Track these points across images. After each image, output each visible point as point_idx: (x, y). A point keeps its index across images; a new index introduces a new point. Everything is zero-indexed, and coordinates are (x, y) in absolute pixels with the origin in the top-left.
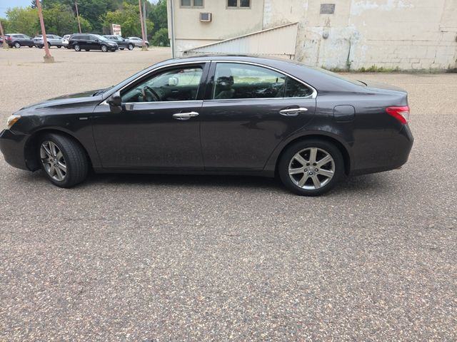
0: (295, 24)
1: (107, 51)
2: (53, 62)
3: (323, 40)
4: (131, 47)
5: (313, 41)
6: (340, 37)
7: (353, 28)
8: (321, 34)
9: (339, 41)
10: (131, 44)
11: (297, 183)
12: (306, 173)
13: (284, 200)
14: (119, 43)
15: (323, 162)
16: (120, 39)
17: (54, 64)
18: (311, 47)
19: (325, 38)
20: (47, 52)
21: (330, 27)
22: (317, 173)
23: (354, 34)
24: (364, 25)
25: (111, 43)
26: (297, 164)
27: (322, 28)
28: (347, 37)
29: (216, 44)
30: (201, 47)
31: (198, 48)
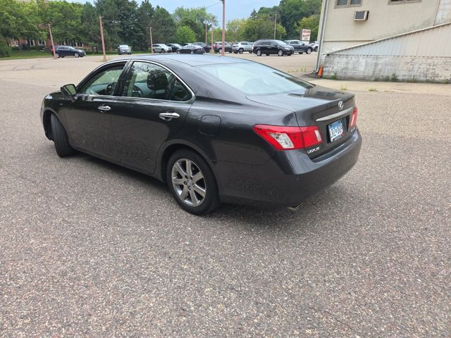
4: (309, 51)
12: (185, 186)
14: (299, 48)
22: (194, 189)
25: (288, 47)
29: (364, 45)
30: (346, 50)
31: (342, 51)
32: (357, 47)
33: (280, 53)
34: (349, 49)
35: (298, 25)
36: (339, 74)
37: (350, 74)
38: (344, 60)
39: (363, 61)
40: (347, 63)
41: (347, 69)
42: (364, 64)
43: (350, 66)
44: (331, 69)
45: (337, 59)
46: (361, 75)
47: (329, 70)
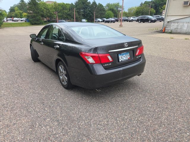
2: (122, 27)
17: (122, 28)
20: (121, 23)
29: (185, 18)
30: (177, 19)
31: (175, 20)
32: (183, 18)
34: (179, 19)
35: (162, 8)
36: (173, 31)
37: (179, 31)
38: (176, 24)
39: (186, 25)
41: (178, 29)
42: (186, 26)
43: (179, 27)
44: (169, 28)
45: (173, 24)
46: (185, 31)
47: (168, 29)
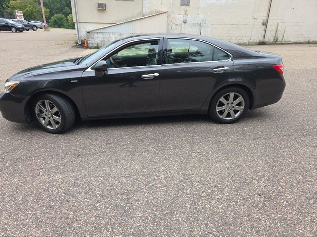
0: (166, 13)
1: (16, 32)
3: (183, 24)
4: (35, 28)
5: (177, 25)
6: (194, 22)
7: (201, 16)
8: (182, 19)
9: (194, 25)
10: (35, 26)
11: (221, 116)
12: (227, 110)
13: (215, 128)
14: (25, 25)
15: (237, 101)
16: (26, 22)
18: (176, 29)
19: (185, 22)
21: (187, 15)
22: (234, 109)
23: (203, 20)
24: (209, 14)
25: (19, 25)
26: (222, 104)
27: (182, 16)
28: (199, 22)
29: (111, 26)
30: (100, 29)
31: (98, 29)
32: (107, 27)
33: (14, 30)
34: (103, 28)
35: (8, 6)
36: (100, 45)
38: (101, 35)
40: (103, 38)
43: (106, 40)
44: (93, 42)
45: (96, 35)
